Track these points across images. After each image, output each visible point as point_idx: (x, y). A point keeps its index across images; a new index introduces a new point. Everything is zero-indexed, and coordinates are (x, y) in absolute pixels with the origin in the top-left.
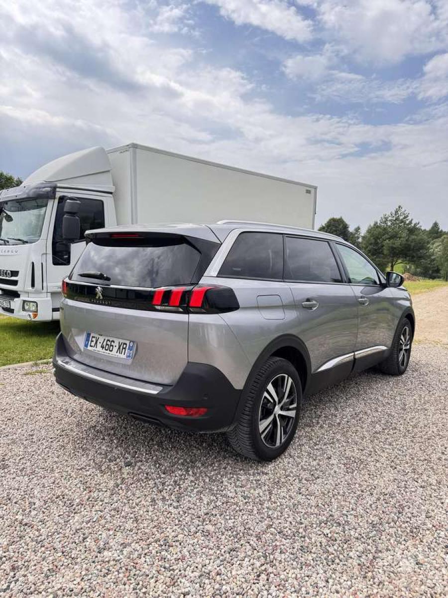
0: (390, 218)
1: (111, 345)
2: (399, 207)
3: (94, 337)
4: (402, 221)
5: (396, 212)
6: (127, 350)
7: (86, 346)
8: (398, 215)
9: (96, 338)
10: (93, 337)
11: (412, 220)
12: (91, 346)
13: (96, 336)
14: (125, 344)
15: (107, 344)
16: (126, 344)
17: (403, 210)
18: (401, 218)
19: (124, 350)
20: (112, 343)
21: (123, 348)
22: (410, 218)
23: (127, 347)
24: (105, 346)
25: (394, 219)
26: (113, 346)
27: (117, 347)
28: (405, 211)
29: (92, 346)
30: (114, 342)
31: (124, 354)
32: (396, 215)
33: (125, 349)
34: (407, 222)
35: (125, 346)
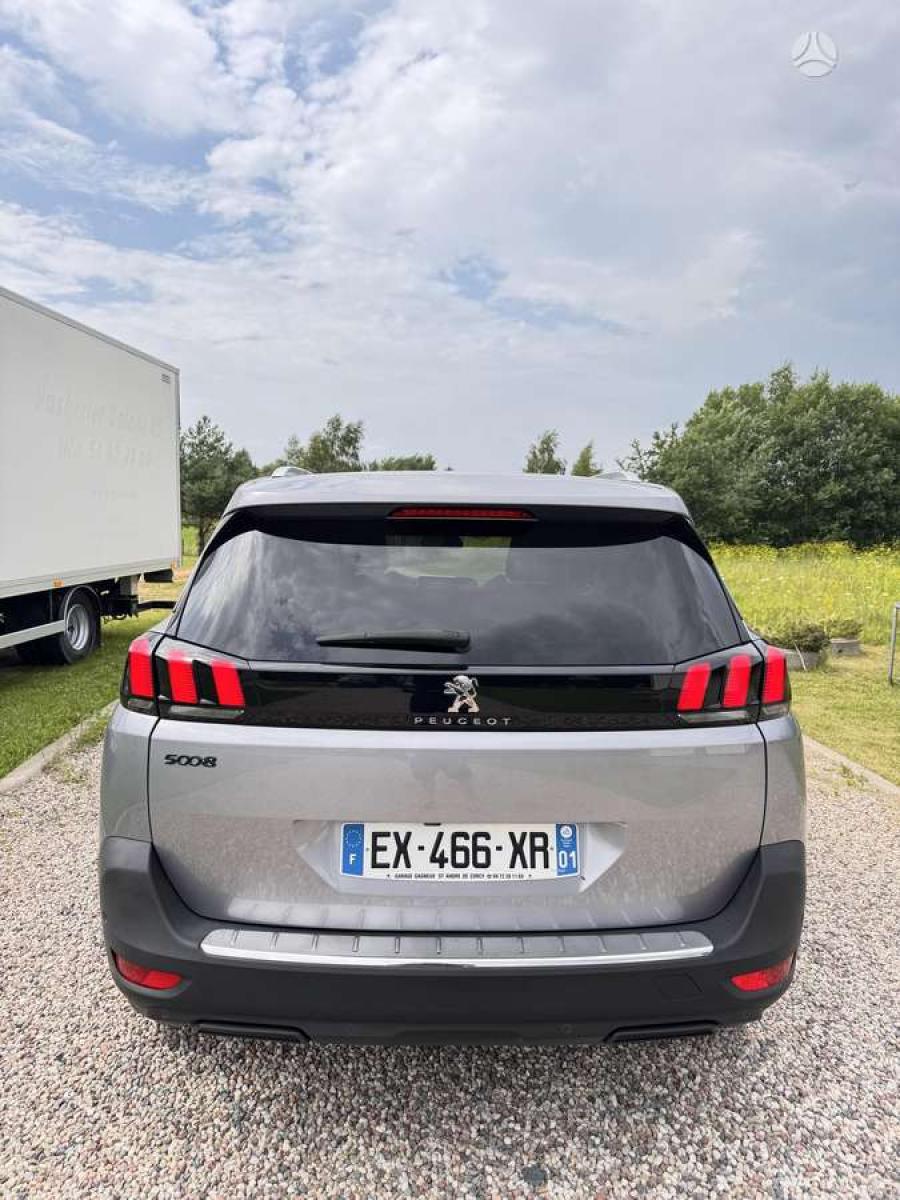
0: (189, 440)
1: (476, 849)
2: (205, 419)
3: (387, 835)
4: (212, 448)
5: (200, 429)
6: (552, 855)
7: (356, 868)
8: (203, 435)
9: (397, 835)
10: (375, 836)
11: (231, 445)
12: (375, 865)
13: (391, 828)
14: (534, 835)
15: (455, 849)
16: (544, 836)
17: (212, 425)
18: (211, 440)
19: (539, 855)
20: (481, 842)
21: (534, 849)
22: (226, 441)
23: (552, 842)
24: (448, 855)
25: (197, 442)
26: (487, 850)
27: (509, 849)
28: (216, 427)
29: (386, 866)
30: (487, 836)
31: (546, 866)
32: (199, 433)
33: (544, 849)
34: (223, 450)
35: (539, 842)
